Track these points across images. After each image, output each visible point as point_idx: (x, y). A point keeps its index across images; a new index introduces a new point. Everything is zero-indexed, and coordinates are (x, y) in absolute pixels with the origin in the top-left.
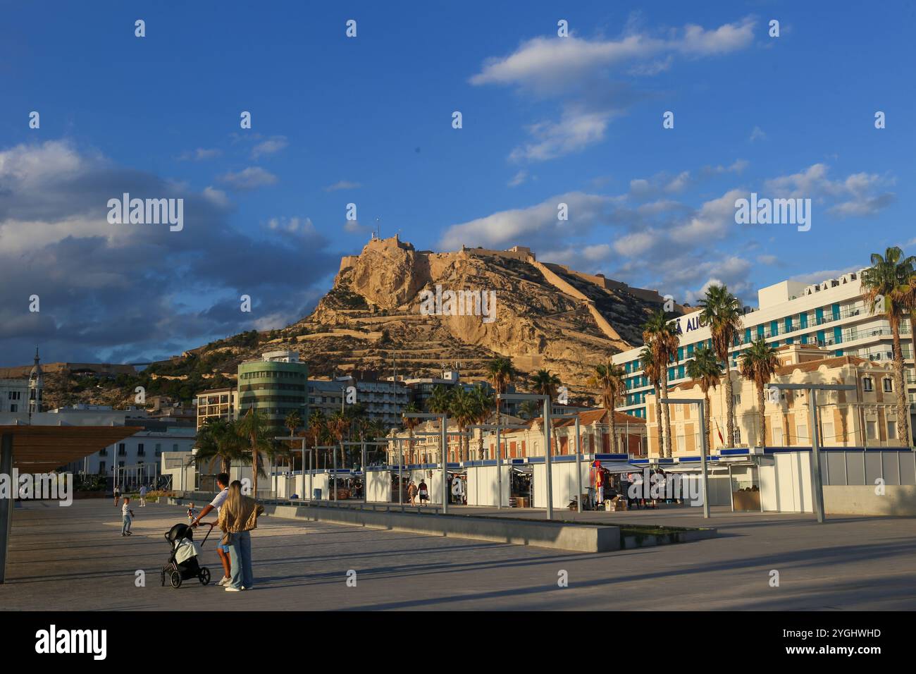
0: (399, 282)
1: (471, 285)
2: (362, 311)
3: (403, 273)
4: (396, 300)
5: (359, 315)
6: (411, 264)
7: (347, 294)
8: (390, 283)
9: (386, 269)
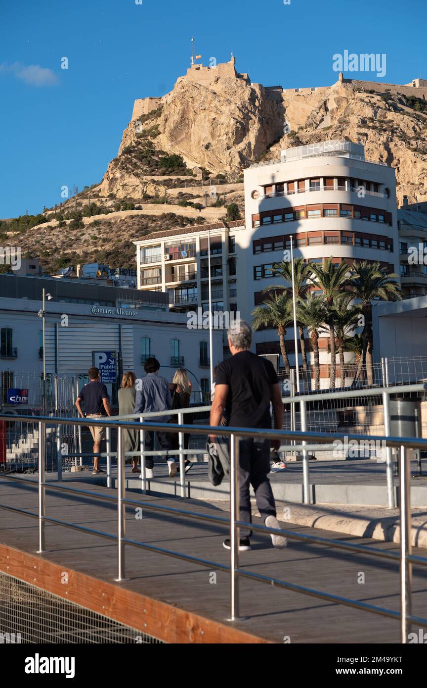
0: (241, 132)
1: (370, 132)
2: (183, 178)
3: (247, 118)
4: (237, 159)
5: (181, 184)
6: (257, 104)
7: (153, 153)
8: (227, 134)
9: (219, 112)
